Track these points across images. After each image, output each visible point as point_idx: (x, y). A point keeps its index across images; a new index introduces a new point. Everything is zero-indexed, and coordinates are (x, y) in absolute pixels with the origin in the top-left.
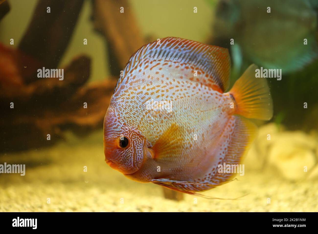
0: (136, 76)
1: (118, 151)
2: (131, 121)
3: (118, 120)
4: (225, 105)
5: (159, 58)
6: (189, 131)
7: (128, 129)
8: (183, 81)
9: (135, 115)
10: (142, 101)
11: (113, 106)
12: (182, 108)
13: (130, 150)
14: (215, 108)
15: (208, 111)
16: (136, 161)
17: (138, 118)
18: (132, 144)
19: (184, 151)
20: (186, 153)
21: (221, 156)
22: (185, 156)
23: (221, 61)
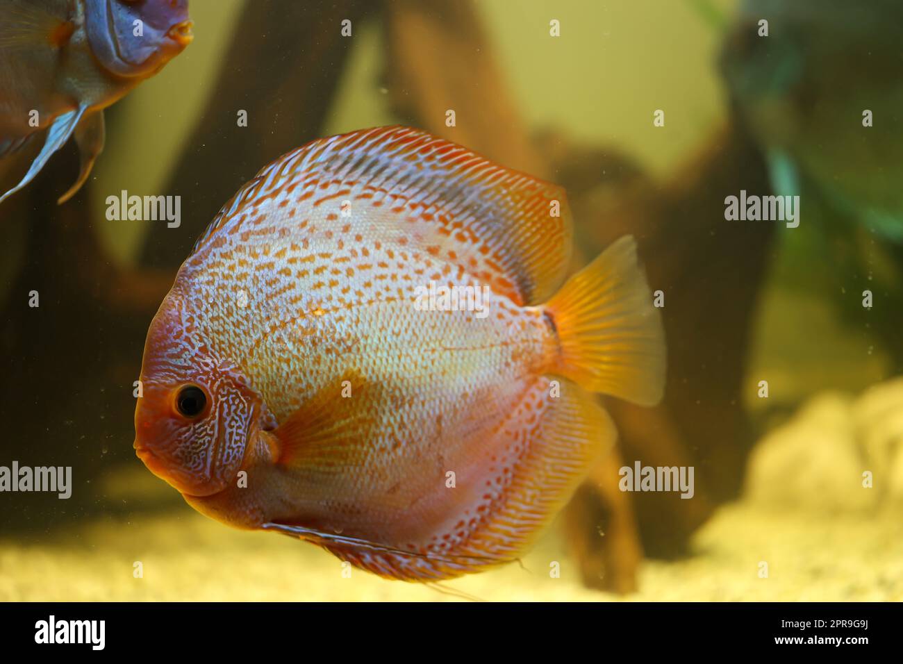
0: (267, 218)
1: (171, 424)
2: (223, 343)
3: (185, 334)
4: (523, 341)
5: (352, 176)
6: (397, 399)
7: (212, 366)
8: (407, 252)
9: (238, 328)
10: (269, 290)
11: (180, 292)
12: (386, 330)
13: (209, 428)
14: (492, 345)
15: (467, 353)
16: (221, 461)
17: (248, 338)
18: (217, 410)
19: (372, 457)
20: (379, 466)
21: (488, 491)
22: (373, 472)
23: (536, 219)
